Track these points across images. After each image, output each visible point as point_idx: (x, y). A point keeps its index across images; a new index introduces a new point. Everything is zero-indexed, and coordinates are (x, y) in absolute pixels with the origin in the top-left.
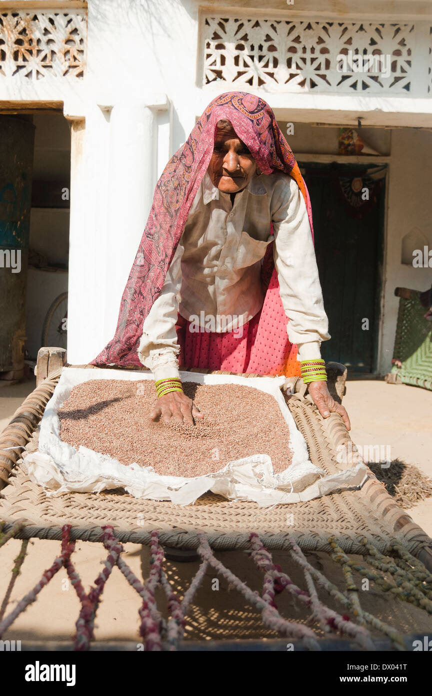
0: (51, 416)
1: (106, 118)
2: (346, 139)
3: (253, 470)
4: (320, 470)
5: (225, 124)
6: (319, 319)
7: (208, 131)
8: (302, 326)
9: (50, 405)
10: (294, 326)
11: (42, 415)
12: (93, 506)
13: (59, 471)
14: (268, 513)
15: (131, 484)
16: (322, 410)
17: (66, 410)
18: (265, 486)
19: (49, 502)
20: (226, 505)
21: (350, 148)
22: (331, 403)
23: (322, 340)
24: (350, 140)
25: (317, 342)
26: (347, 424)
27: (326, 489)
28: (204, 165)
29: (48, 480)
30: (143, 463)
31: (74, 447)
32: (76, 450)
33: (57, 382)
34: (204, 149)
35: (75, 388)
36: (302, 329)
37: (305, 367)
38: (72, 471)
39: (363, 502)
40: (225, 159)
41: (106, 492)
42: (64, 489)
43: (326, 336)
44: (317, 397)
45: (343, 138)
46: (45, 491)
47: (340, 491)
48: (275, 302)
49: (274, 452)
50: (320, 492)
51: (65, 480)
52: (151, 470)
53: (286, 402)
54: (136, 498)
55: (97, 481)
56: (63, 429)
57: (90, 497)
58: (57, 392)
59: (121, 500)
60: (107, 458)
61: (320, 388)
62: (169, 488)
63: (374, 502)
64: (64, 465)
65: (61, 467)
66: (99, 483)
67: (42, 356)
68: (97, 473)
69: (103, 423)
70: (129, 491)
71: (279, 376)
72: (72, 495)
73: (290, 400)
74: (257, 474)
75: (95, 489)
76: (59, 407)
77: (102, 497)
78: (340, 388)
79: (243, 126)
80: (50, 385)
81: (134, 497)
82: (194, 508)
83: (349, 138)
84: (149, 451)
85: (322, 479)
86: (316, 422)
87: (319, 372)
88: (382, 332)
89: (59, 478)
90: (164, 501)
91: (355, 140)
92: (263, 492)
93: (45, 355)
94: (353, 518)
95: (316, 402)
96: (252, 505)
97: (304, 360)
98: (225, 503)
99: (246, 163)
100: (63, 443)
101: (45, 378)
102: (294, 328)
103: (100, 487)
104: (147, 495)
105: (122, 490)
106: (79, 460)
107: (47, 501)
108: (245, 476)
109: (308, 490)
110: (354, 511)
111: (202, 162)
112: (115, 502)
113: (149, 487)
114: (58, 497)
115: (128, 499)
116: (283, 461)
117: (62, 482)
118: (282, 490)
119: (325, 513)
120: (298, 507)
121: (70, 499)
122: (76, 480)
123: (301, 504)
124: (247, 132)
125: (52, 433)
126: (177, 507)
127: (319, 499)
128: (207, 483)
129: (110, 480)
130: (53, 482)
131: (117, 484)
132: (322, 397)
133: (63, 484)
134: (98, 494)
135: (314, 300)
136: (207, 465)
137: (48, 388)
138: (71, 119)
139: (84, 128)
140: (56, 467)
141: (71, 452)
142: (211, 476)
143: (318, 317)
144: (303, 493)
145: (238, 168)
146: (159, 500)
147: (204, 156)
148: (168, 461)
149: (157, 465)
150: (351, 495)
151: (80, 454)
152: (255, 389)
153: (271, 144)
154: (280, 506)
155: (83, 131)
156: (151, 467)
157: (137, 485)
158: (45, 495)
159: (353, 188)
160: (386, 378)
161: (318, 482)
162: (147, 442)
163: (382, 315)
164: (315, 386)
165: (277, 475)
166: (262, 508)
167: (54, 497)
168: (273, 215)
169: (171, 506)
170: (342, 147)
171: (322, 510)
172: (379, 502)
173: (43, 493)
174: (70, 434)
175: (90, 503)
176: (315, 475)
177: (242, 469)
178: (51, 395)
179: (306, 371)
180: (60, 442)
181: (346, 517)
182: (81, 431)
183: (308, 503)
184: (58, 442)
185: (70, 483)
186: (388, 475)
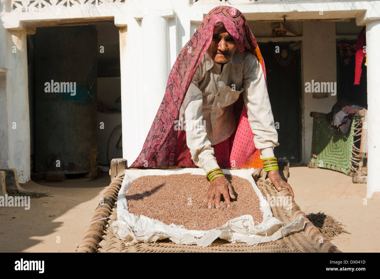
0: (122, 199)
1: (139, 25)
2: (277, 28)
3: (242, 224)
4: (281, 223)
5: (219, 24)
6: (273, 134)
7: (209, 28)
8: (263, 139)
9: (121, 192)
10: (258, 139)
11: (117, 198)
12: (152, 250)
13: (131, 231)
14: (254, 249)
15: (173, 236)
16: (277, 187)
17: (130, 194)
18: (250, 233)
19: (127, 249)
20: (229, 246)
21: (279, 33)
22: (282, 182)
23: (275, 146)
24: (279, 28)
25: (272, 147)
26: (292, 194)
27: (285, 233)
28: (205, 48)
29: (126, 236)
30: (178, 223)
31: (137, 216)
32: (138, 217)
33: (123, 179)
34: (206, 38)
35: (134, 181)
36: (263, 140)
37: (266, 162)
38: (139, 230)
39: (307, 240)
40: (219, 44)
41: (159, 241)
42: (135, 241)
43: (277, 144)
44: (273, 179)
45: (275, 28)
46: (124, 242)
47: (293, 233)
48: (245, 125)
49: (252, 213)
50: (282, 235)
51: (135, 235)
52: (183, 227)
53: (256, 183)
54: (176, 244)
55: (154, 235)
56: (130, 206)
57: (150, 244)
58: (123, 184)
59: (168, 245)
60: (157, 221)
61: (275, 174)
62: (195, 237)
63: (314, 239)
64: (134, 227)
65: (132, 228)
66: (155, 236)
67: (113, 164)
68: (152, 231)
69: (152, 201)
70: (172, 240)
71: (250, 168)
72: (140, 244)
73: (258, 181)
74: (245, 226)
75: (153, 240)
76: (126, 193)
77: (157, 245)
78: (286, 173)
79: (229, 25)
80: (119, 180)
81: (175, 244)
82: (210, 248)
83: (278, 27)
84: (180, 216)
85: (283, 228)
86: (274, 194)
87: (274, 165)
88: (304, 138)
89: (132, 234)
90: (192, 245)
91: (282, 28)
92: (249, 236)
93: (115, 163)
94: (303, 249)
95: (273, 182)
96: (243, 244)
97: (264, 158)
98: (228, 244)
99: (231, 46)
100: (131, 214)
101: (115, 177)
102: (258, 140)
103: (156, 238)
104: (183, 242)
105: (168, 240)
106: (141, 223)
107: (126, 248)
108: (238, 228)
109: (275, 234)
110: (303, 245)
111: (204, 46)
112: (165, 247)
113: (184, 237)
114: (132, 246)
115: (172, 245)
116: (258, 217)
117: (134, 237)
118: (260, 235)
119: (286, 247)
120: (270, 244)
121: (139, 246)
122: (142, 235)
123: (272, 242)
124: (232, 29)
125: (124, 208)
126: (200, 248)
127: (282, 239)
128: (217, 234)
129: (161, 234)
130: (128, 237)
131: (165, 236)
132: (277, 179)
133: (134, 238)
134: (154, 243)
135: (270, 123)
136: (214, 222)
137: (118, 182)
138: (119, 26)
139: (126, 31)
140: (130, 228)
141: (136, 219)
142: (219, 229)
143: (272, 132)
144: (272, 236)
145: (227, 49)
146: (190, 244)
147: (206, 43)
148: (192, 221)
149: (186, 224)
150: (300, 236)
151: (141, 220)
152: (237, 177)
153: (244, 35)
154: (260, 245)
155: (126, 32)
156: (182, 225)
157: (177, 237)
158: (124, 245)
159: (282, 56)
160: (308, 165)
161: (280, 229)
162: (178, 211)
163: (303, 128)
164: (272, 173)
165: (256, 226)
166: (249, 246)
167: (129, 246)
168: (244, 76)
169: (197, 248)
170: (274, 33)
171: (285, 245)
172: (317, 239)
173: (123, 244)
174: (134, 209)
175: (151, 248)
176: (278, 225)
177: (235, 224)
178: (120, 186)
179: (266, 165)
180: (129, 214)
181: (299, 249)
182: (140, 206)
183: (276, 242)
184: (128, 214)
185: (138, 237)
186: (315, 222)
